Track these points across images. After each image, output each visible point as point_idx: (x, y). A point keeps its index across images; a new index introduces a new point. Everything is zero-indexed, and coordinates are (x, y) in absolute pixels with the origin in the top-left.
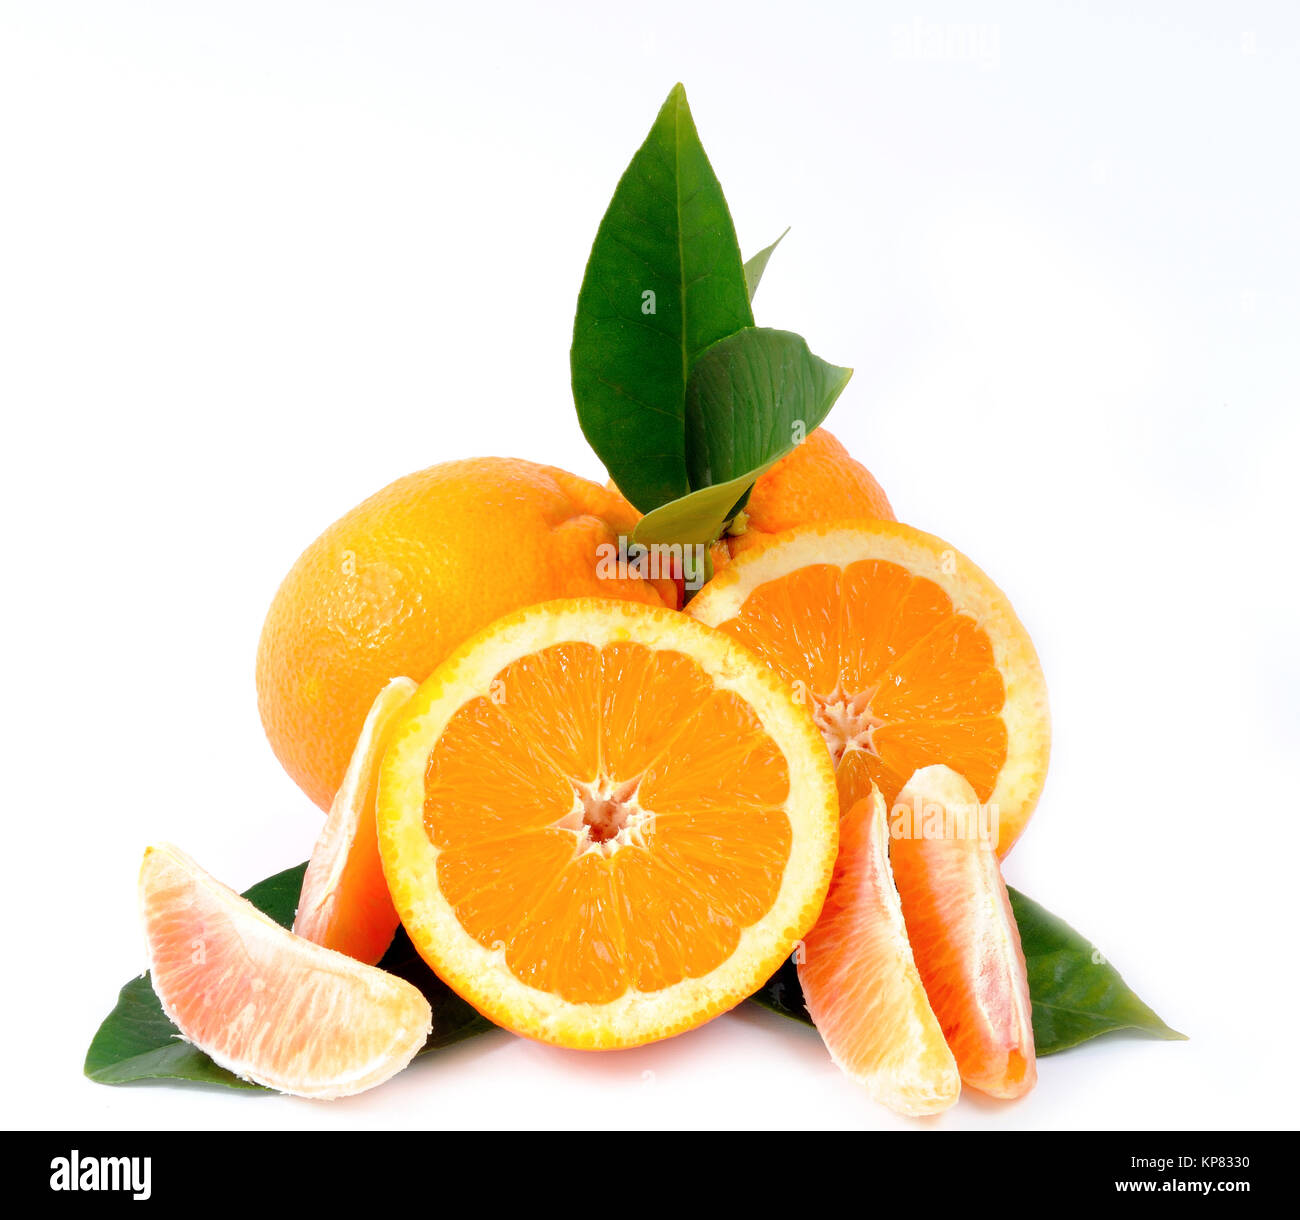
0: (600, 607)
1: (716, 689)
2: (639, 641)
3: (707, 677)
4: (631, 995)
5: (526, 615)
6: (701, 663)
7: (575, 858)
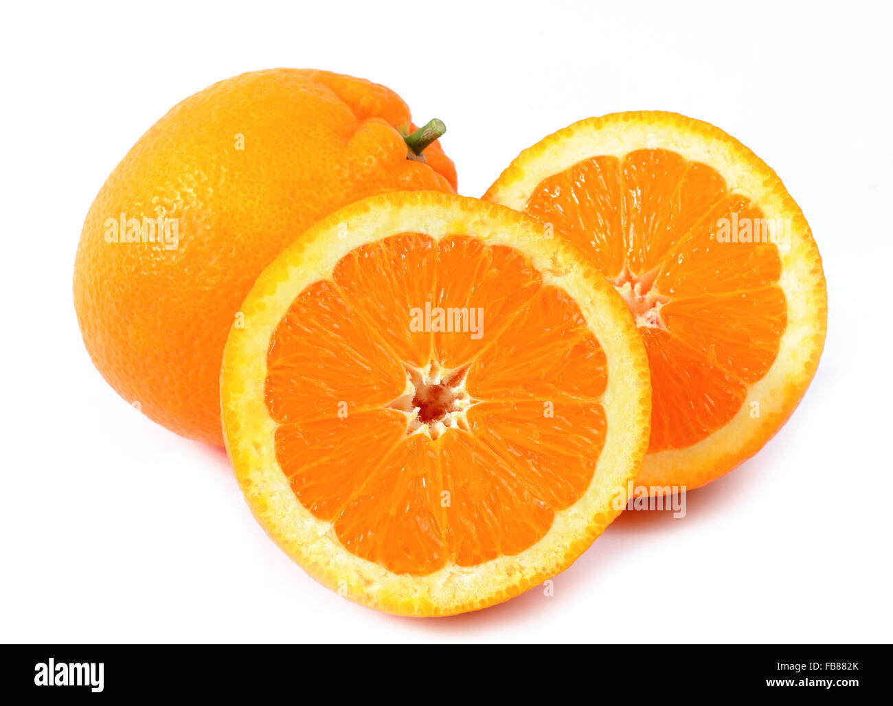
0: (439, 201)
1: (544, 285)
2: (475, 235)
3: (536, 273)
4: (450, 568)
5: (371, 205)
6: (531, 258)
7: (405, 437)
